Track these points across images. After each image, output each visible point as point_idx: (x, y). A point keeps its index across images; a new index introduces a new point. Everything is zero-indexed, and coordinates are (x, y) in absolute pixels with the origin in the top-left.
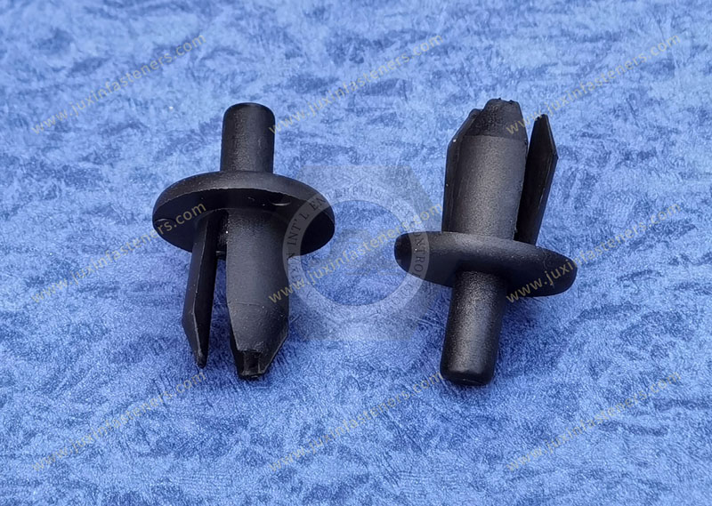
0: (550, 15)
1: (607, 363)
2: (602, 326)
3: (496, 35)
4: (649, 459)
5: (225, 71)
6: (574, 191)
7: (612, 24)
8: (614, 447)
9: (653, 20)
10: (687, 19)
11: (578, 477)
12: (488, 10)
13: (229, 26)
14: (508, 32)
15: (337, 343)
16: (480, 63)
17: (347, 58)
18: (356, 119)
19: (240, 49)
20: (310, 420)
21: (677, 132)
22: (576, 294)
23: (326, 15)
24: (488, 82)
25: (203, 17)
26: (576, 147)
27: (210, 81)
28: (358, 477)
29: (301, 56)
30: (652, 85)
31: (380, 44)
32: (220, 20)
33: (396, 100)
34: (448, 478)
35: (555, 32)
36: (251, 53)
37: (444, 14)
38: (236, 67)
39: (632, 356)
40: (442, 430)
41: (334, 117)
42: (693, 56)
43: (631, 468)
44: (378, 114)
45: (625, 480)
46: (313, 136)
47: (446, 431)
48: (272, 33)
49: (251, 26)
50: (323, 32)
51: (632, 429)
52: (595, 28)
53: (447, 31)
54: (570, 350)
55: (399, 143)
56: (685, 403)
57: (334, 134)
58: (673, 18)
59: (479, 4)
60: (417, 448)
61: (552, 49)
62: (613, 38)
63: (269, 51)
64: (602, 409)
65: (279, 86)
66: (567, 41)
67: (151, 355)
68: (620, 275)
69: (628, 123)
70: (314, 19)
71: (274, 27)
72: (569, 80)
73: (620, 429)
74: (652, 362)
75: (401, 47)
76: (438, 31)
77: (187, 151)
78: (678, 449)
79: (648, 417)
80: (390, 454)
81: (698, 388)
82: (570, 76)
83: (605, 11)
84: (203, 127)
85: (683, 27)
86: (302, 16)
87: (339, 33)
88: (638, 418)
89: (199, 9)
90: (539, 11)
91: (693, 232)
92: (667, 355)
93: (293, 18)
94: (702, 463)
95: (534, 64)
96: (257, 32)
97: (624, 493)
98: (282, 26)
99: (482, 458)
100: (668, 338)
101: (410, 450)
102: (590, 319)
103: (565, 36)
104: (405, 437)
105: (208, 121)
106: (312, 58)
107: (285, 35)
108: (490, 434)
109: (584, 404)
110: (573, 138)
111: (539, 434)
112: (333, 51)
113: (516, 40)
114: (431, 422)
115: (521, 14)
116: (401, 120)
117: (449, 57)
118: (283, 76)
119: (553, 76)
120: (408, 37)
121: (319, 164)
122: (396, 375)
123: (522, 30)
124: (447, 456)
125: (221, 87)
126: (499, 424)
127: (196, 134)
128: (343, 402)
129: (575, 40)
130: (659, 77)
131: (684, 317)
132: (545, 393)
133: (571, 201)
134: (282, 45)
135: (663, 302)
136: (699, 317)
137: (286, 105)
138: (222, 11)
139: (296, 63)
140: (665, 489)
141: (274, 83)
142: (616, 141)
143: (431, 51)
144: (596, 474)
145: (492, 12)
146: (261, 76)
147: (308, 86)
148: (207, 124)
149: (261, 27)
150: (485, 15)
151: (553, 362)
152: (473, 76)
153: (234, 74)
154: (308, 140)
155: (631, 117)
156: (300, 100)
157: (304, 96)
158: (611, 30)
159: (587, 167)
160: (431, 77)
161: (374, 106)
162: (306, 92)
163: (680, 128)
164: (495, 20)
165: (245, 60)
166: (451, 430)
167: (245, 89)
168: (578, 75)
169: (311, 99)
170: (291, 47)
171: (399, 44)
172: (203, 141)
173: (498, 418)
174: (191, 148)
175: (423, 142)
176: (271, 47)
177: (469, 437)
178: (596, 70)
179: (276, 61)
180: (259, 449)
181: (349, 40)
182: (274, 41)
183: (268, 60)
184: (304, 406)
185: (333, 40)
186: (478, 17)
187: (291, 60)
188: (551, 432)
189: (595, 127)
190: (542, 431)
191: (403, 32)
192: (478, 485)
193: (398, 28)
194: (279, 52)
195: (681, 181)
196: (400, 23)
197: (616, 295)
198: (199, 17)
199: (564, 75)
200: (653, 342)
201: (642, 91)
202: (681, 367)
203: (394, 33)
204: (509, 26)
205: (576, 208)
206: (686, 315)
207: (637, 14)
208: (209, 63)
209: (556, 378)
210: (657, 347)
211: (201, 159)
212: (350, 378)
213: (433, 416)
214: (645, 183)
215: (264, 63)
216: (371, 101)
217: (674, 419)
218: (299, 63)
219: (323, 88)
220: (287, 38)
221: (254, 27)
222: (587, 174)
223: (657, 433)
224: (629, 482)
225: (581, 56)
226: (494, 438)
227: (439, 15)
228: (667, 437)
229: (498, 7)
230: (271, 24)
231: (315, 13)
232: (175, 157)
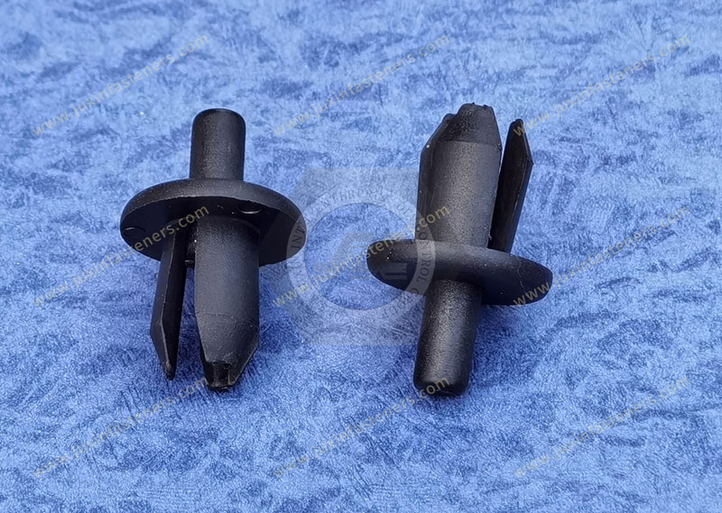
0: (528, 17)
1: (583, 372)
2: (580, 335)
3: (473, 37)
4: (626, 470)
5: (197, 75)
6: (552, 197)
7: (592, 25)
8: (590, 458)
9: (634, 21)
10: (668, 20)
11: (553, 490)
12: (466, 12)
13: (201, 29)
14: (486, 35)
15: (309, 353)
16: (457, 67)
17: (322, 62)
18: (330, 124)
19: (212, 52)
20: (281, 432)
21: (657, 136)
22: (553, 302)
23: (301, 17)
24: (465, 85)
25: (175, 20)
26: (555, 152)
27: (182, 85)
28: (330, 490)
29: (275, 60)
30: (632, 88)
31: (356, 48)
32: (192, 23)
33: (372, 104)
34: (421, 491)
35: (534, 34)
36: (223, 57)
37: (421, 16)
38: (209, 71)
39: (609, 365)
40: (415, 442)
41: (309, 122)
42: (673, 57)
43: (608, 480)
44: (353, 118)
45: (602, 492)
46: (287, 141)
47: (420, 443)
48: (245, 36)
49: (224, 29)
50: (298, 35)
51: (609, 440)
52: (574, 30)
53: (423, 33)
54: (546, 360)
55: (374, 149)
56: (663, 413)
57: (308, 140)
58: (654, 19)
59: (457, 6)
60: (390, 461)
61: (530, 51)
62: (593, 40)
63: (243, 56)
64: (578, 420)
65: (252, 90)
66: (546, 43)
67: (120, 367)
68: (598, 282)
69: (607, 127)
70: (288, 22)
71: (246, 30)
72: (548, 84)
73: (597, 440)
74: (630, 371)
75: (377, 50)
76: (415, 33)
77: (158, 157)
78: (656, 461)
79: (626, 427)
80: (362, 466)
81: (676, 398)
82: (548, 79)
83: (584, 13)
84: (174, 133)
85: (663, 29)
86: (276, 18)
87: (314, 36)
88: (615, 429)
89: (170, 12)
90: (517, 12)
91: (673, 238)
92: (645, 364)
93: (267, 22)
94: (679, 474)
95: (513, 67)
96: (230, 35)
97: (600, 505)
98: (256, 29)
99: (455, 471)
100: (646, 346)
101: (383, 463)
102: (567, 327)
103: (545, 38)
104: (378, 449)
105: (180, 127)
106: (286, 62)
107: (259, 38)
108: (465, 446)
109: (560, 414)
110: (552, 142)
111: (514, 446)
112: (307, 55)
113: (494, 43)
114: (404, 433)
115: (499, 16)
116: (376, 124)
117: (425, 60)
118: (257, 80)
119: (531, 79)
120: (384, 40)
121: (293, 171)
122: (369, 386)
123: (500, 32)
124: (421, 469)
125: (193, 92)
126: (474, 435)
127: (167, 140)
128: (314, 414)
129: (554, 42)
130: (639, 80)
131: (662, 325)
132: (520, 404)
133: (548, 207)
134: (255, 48)
135: (642, 309)
136: (677, 325)
137: (259, 110)
138: (195, 14)
139: (269, 67)
140: (642, 501)
141: (248, 87)
142: (595, 146)
143: (407, 54)
144: (571, 486)
145: (470, 14)
146: (234, 80)
147: (282, 91)
148: (178, 130)
149: (234, 30)
150: (463, 18)
151: (529, 372)
152: (450, 79)
153: (206, 79)
154: (281, 146)
155: (610, 121)
156: (274, 105)
157: (278, 100)
158: (590, 32)
159: (565, 172)
160: (407, 81)
161: (349, 110)
162: (280, 97)
163: (660, 131)
164: (472, 22)
165: (218, 64)
166: (424, 441)
167: (217, 93)
168: (558, 79)
169: (285, 103)
170: (264, 51)
171: (374, 47)
172: (174, 147)
173: (472, 428)
174: (162, 154)
175: (398, 147)
176: (245, 51)
177: (443, 449)
178: (575, 73)
179: (249, 65)
180: (228, 463)
181: (324, 43)
182: (248, 44)
183: (241, 64)
184: (275, 418)
185: (308, 43)
186: (456, 19)
187: (265, 63)
188: (526, 443)
189: (573, 131)
190: (517, 443)
191: (378, 34)
192: (452, 498)
193: (374, 31)
194: (253, 55)
195: (661, 186)
196: (376, 26)
197: (594, 303)
198: (171, 20)
199: (542, 78)
200: (631, 351)
201: (622, 94)
202: (659, 376)
203: (370, 36)
204: (487, 28)
205: (553, 214)
206: (665, 323)
207: (618, 15)
208: (181, 67)
209: (532, 389)
210: (635, 355)
211: (172, 166)
212: (322, 389)
213: (406, 427)
214: (624, 189)
215: (237, 67)
216: (346, 106)
217: (652, 431)
218: (272, 67)
219: (297, 92)
220: (260, 42)
221: (228, 30)
222: (565, 179)
223: (634, 444)
224: (605, 494)
225: (560, 59)
226: (468, 450)
227: (416, 16)
228: (643, 448)
229: (476, 9)
230: (244, 27)
231: (289, 16)
232: (145, 164)
